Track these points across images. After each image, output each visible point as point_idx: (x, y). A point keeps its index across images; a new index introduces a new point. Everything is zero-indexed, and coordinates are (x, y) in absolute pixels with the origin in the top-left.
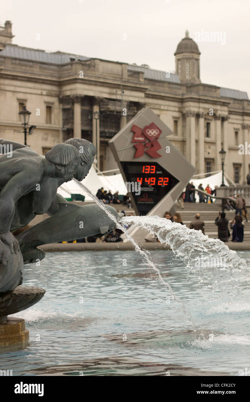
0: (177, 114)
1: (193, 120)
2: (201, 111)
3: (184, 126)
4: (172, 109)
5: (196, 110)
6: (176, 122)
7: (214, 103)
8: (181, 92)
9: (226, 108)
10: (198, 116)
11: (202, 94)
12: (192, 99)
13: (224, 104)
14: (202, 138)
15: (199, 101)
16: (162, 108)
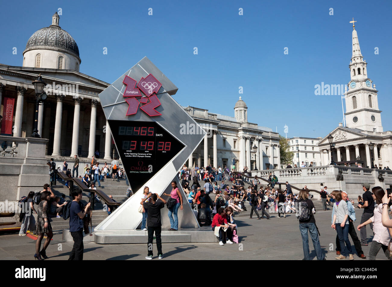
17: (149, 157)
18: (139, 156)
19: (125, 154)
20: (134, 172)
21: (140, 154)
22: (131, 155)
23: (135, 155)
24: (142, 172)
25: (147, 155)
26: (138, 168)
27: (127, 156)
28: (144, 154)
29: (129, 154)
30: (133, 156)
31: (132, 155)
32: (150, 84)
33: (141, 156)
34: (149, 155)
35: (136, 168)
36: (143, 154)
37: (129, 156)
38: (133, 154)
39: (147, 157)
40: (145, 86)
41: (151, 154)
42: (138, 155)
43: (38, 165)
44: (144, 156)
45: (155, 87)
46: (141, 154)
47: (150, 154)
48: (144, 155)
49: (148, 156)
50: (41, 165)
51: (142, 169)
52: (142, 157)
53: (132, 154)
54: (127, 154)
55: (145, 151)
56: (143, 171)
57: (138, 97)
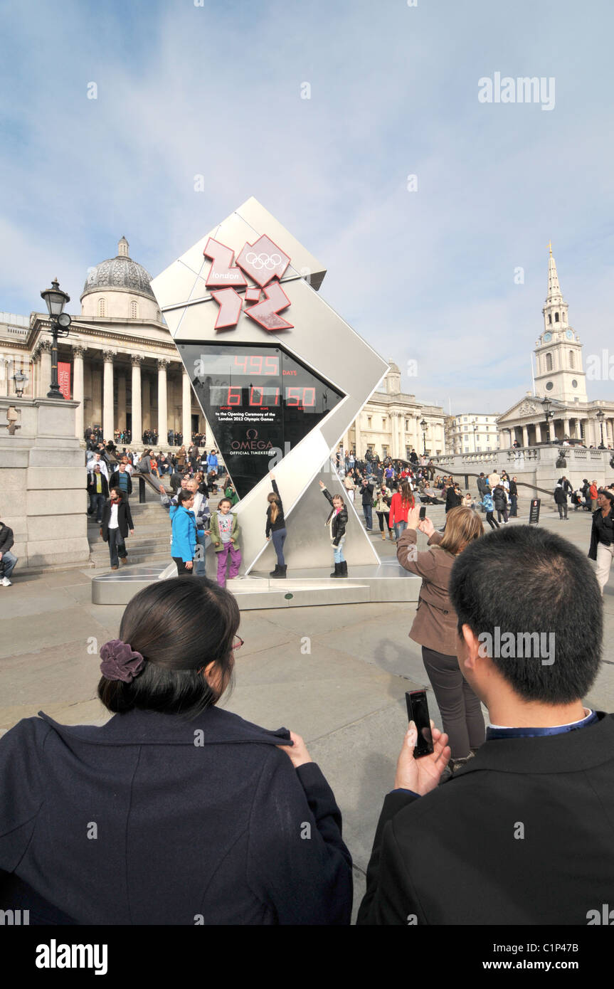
0: (385, 415)
1: (396, 418)
2: (402, 412)
3: (391, 423)
4: (381, 411)
5: (399, 412)
6: (384, 420)
7: (411, 406)
8: (387, 399)
9: (419, 410)
10: (400, 416)
11: (403, 400)
12: (395, 404)
13: (418, 407)
14: (403, 431)
15: (400, 404)
16: (374, 410)
17: (271, 420)
18: (248, 419)
19: (218, 414)
20: (240, 453)
21: (249, 415)
22: (230, 417)
23: (238, 416)
24: (256, 453)
25: (264, 417)
26: (247, 443)
27: (222, 419)
28: (258, 415)
29: (225, 414)
30: (236, 419)
31: (234, 416)
32: (264, 258)
33: (252, 419)
34: (269, 417)
35: (243, 444)
36: (255, 414)
37: (227, 419)
38: (235, 414)
39: (265, 420)
40: (253, 263)
41: (274, 415)
42: (245, 416)
43: (63, 449)
44: (258, 419)
45: (275, 264)
46: (253, 415)
47: (271, 414)
48: (260, 417)
49: (268, 419)
50: (67, 449)
51: (256, 446)
52: (255, 420)
53: (232, 415)
54: (222, 414)
55: (262, 409)
56: (257, 450)
57: (240, 288)
